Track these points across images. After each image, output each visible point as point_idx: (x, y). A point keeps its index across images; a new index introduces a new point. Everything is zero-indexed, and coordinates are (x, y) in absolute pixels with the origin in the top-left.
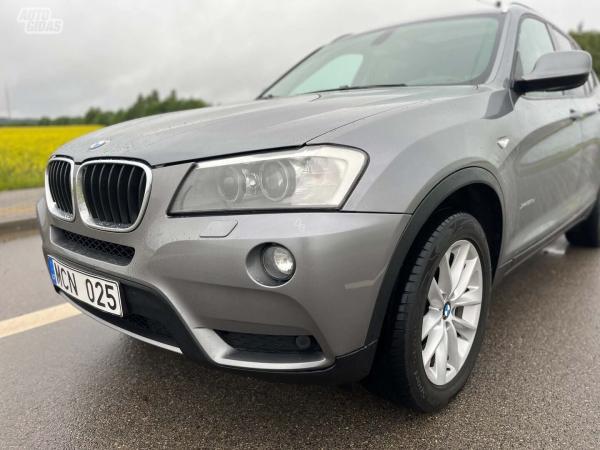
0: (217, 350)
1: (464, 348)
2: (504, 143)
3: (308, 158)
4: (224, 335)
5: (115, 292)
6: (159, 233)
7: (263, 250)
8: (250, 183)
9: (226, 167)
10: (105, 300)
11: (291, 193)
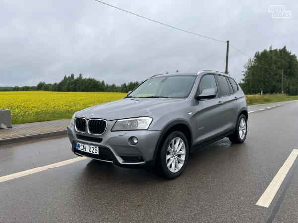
0: (120, 161)
1: (180, 165)
2: (190, 114)
3: (141, 120)
4: (122, 157)
5: (97, 149)
6: (109, 135)
7: (132, 138)
8: (129, 124)
9: (124, 121)
10: (94, 151)
11: (137, 126)
